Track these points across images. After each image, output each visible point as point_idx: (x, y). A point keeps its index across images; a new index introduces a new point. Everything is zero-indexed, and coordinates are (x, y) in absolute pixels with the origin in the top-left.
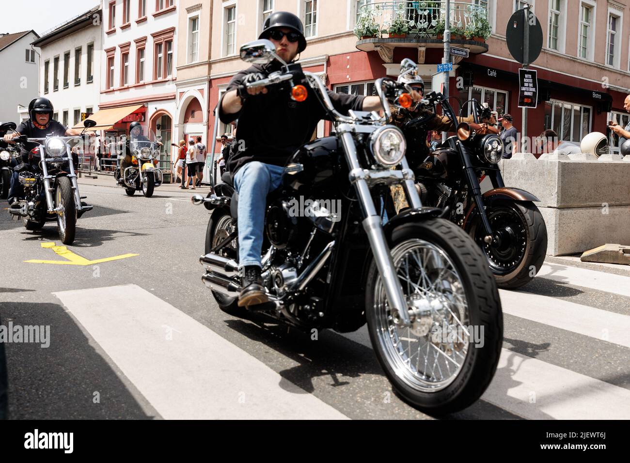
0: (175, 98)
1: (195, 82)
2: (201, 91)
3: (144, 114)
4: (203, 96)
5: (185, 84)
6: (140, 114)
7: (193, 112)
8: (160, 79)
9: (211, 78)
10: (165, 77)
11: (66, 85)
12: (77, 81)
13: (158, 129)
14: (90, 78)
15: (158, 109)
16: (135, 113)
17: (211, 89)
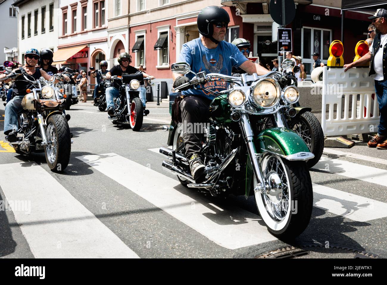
0: (107, 41)
1: (120, 29)
2: (124, 35)
3: (87, 52)
4: (125, 38)
5: (113, 31)
6: (85, 52)
7: (119, 50)
8: (97, 28)
9: (130, 26)
10: (101, 26)
11: (36, 32)
12: (43, 30)
13: (97, 62)
14: (51, 28)
15: (96, 48)
16: (82, 52)
17: (130, 34)
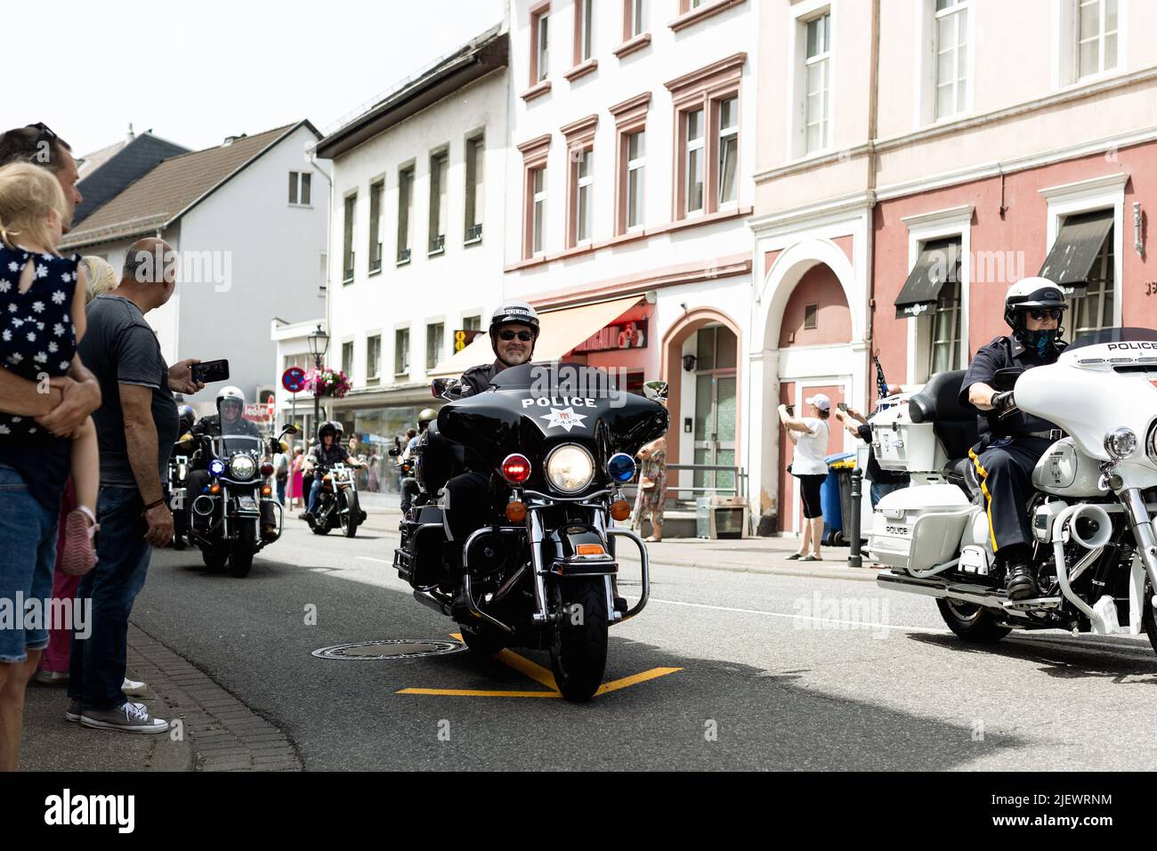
0: (748, 271)
1: (822, 214)
2: (845, 241)
3: (643, 325)
4: (850, 256)
5: (786, 223)
6: (634, 327)
7: (811, 311)
8: (695, 216)
9: (880, 197)
10: (714, 209)
11: (404, 254)
12: (436, 242)
13: (688, 368)
14: (473, 231)
15: (690, 308)
17: (878, 233)
